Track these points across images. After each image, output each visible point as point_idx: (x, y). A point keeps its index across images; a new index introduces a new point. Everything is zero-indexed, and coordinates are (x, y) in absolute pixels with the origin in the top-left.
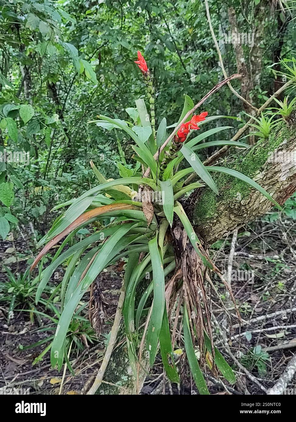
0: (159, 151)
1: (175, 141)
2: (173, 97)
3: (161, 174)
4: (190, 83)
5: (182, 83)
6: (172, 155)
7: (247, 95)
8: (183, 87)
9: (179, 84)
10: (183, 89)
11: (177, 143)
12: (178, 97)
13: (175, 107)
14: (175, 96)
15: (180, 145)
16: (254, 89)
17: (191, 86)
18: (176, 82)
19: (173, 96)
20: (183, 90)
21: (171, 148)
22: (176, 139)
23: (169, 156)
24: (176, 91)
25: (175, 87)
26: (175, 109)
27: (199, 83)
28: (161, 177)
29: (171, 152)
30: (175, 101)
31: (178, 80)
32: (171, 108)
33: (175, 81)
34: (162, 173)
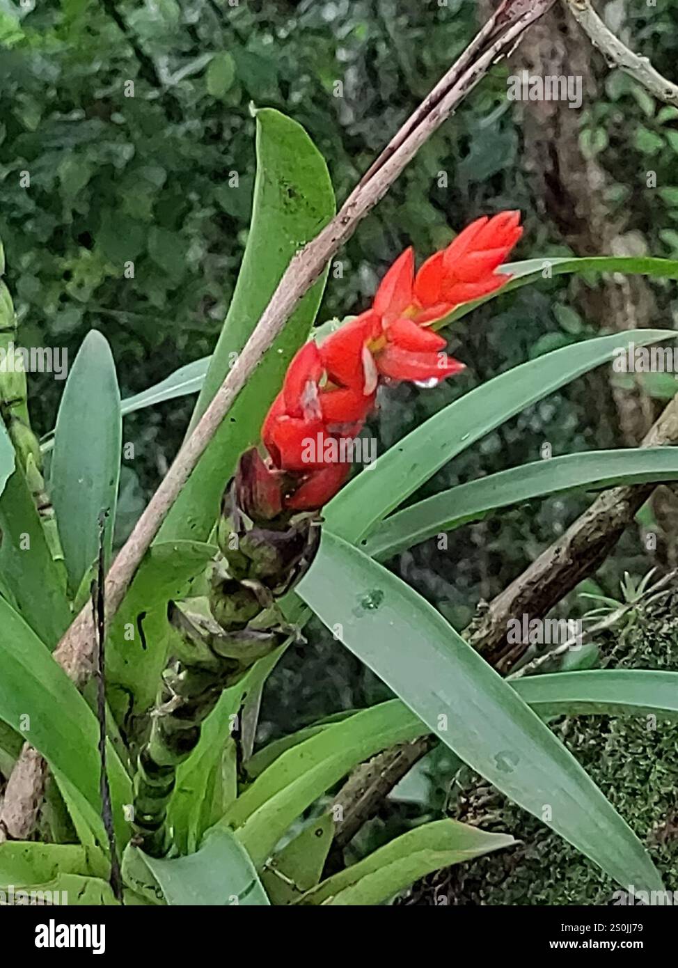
0: (99, 606)
1: (249, 507)
2: (68, 218)
3: (149, 805)
4: (172, 107)
5: (118, 118)
6: (234, 628)
7: (560, 144)
8: (128, 137)
9: (97, 124)
10: (127, 151)
11: (278, 523)
12: (105, 214)
13: (92, 281)
14: (84, 209)
15: (300, 539)
16: (605, 98)
17: (182, 129)
18: (76, 115)
19: (68, 206)
20: (135, 161)
21: (223, 569)
22: (262, 490)
23: (211, 640)
24: (88, 174)
25: (78, 149)
26: (97, 293)
27: (235, 101)
28: (155, 826)
29: (228, 608)
30: (86, 241)
31: (87, 101)
32: (70, 287)
33: (68, 108)
34: (165, 793)
